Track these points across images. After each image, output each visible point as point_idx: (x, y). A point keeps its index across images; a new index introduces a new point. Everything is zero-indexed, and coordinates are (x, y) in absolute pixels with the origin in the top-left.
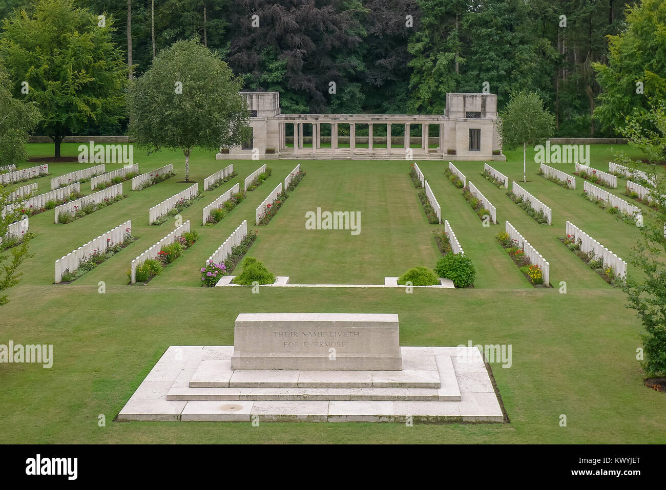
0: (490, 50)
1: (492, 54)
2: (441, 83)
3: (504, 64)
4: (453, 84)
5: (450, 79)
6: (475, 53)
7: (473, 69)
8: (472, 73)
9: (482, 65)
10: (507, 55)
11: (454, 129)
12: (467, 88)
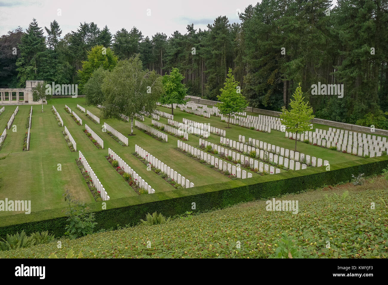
0: (47, 65)
1: (48, 67)
2: (29, 77)
3: (52, 71)
4: (33, 77)
5: (32, 75)
6: (41, 66)
7: (41, 72)
8: (41, 73)
9: (44, 70)
10: (53, 67)
11: (28, 94)
12: (38, 79)
